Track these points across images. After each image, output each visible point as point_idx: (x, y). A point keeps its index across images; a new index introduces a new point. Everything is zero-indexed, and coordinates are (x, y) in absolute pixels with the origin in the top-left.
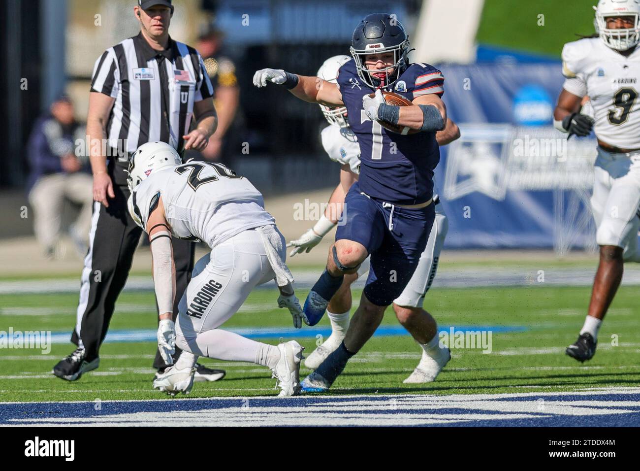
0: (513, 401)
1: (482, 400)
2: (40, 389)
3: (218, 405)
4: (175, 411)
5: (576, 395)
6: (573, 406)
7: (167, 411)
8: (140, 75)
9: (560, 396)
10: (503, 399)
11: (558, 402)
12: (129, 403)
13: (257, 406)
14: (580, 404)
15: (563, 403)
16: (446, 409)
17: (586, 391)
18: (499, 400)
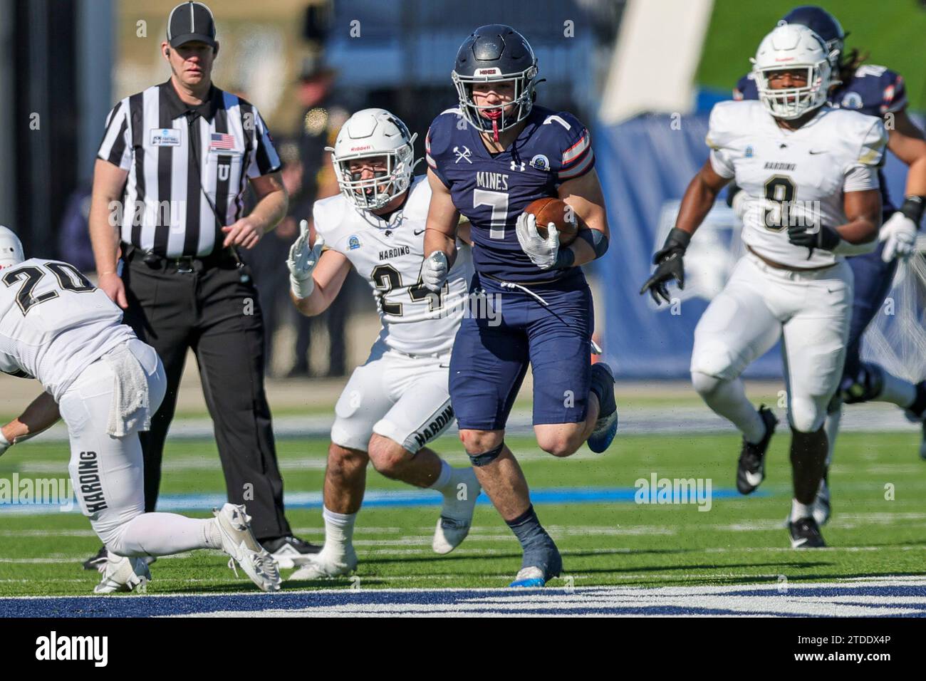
0: (750, 596)
1: (706, 594)
2: (77, 577)
3: (330, 600)
4: (269, 610)
5: (841, 588)
6: (837, 603)
7: (258, 610)
8: (159, 138)
9: (818, 589)
10: (736, 593)
11: (815, 598)
12: (203, 598)
13: (384, 603)
14: (847, 601)
15: (823, 599)
16: (655, 607)
17: (855, 581)
18: (731, 594)
